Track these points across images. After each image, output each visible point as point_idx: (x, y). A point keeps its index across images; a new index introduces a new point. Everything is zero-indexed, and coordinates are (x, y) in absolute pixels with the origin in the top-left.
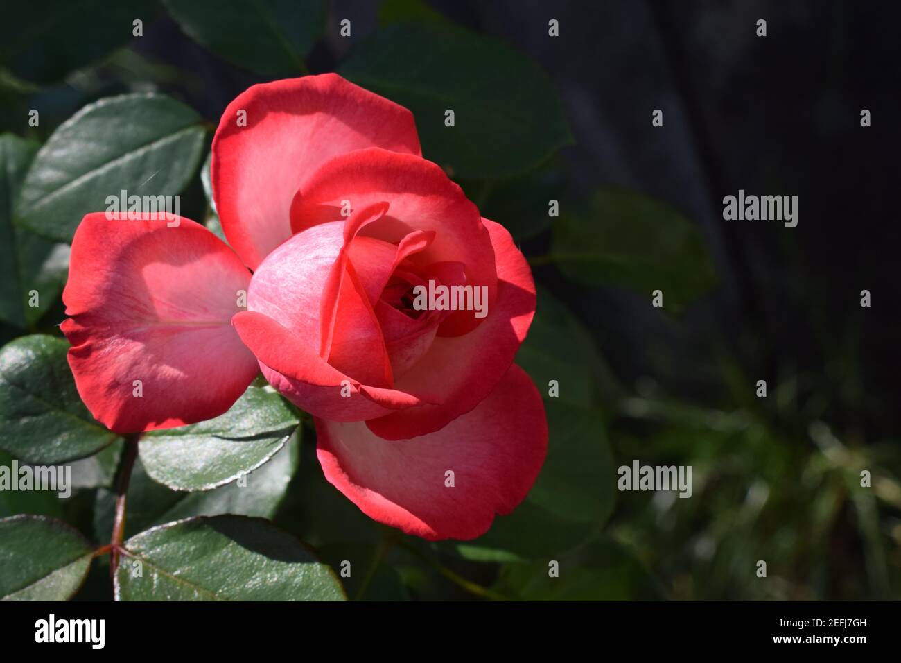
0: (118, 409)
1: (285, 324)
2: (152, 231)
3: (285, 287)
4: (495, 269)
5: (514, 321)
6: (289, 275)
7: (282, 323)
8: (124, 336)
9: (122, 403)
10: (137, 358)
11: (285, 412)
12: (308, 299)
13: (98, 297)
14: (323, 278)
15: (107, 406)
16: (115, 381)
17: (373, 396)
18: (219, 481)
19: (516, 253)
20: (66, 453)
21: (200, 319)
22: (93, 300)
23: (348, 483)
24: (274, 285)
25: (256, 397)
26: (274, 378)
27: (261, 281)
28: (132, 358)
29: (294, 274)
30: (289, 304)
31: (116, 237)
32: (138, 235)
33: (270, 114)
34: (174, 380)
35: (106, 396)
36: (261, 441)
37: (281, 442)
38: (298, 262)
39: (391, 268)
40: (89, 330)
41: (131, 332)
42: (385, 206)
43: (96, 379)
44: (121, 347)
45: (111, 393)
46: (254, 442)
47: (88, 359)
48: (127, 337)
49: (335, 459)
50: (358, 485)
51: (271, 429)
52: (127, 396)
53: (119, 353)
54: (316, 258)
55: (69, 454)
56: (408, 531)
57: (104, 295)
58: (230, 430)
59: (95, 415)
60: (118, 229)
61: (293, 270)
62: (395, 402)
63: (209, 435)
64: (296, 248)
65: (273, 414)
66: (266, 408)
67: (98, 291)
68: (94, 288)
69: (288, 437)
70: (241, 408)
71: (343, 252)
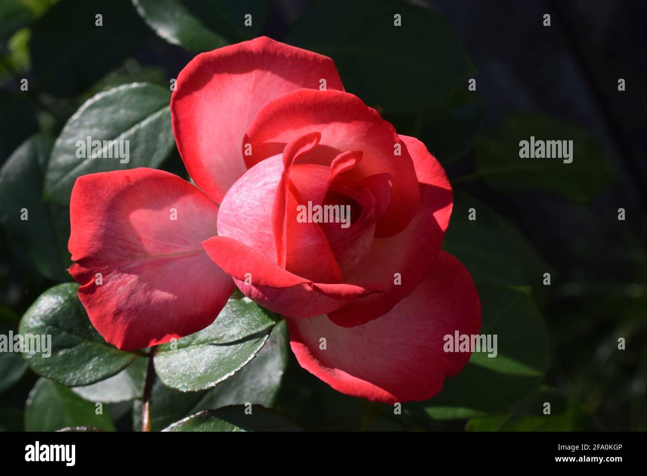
0: (123, 332)
1: (248, 242)
2: (132, 184)
3: (243, 213)
4: (416, 174)
5: (437, 215)
6: (245, 203)
7: (245, 243)
8: (121, 272)
9: (126, 326)
10: (133, 288)
11: (263, 316)
12: (262, 220)
13: (95, 243)
14: (271, 200)
15: (115, 331)
16: (118, 309)
17: (325, 291)
18: (217, 380)
19: (431, 159)
20: (97, 374)
21: (182, 250)
22: (92, 246)
23: (319, 367)
24: (235, 213)
25: (240, 308)
26: (246, 289)
27: (225, 211)
28: (129, 288)
29: (249, 200)
30: (248, 226)
31: (104, 192)
32: (122, 188)
33: (215, 76)
34: (166, 303)
35: (112, 322)
36: (247, 342)
37: (262, 341)
38: (251, 190)
39: (326, 184)
40: (92, 271)
41: (126, 268)
42: (318, 136)
43: (103, 310)
44: (120, 281)
45: (116, 320)
46: (242, 344)
47: (94, 295)
48: (124, 272)
49: (306, 348)
50: (327, 367)
51: (254, 332)
52: (129, 320)
53: (118, 286)
54: (265, 184)
55: (100, 375)
56: (373, 399)
57: (100, 241)
58: (222, 338)
59: (107, 340)
60: (104, 186)
61: (248, 198)
62: (344, 293)
63: (207, 344)
64: (248, 180)
65: (254, 320)
66: (249, 315)
67: (95, 238)
68: (91, 236)
69: (267, 336)
70: (229, 319)
71: (285, 176)
